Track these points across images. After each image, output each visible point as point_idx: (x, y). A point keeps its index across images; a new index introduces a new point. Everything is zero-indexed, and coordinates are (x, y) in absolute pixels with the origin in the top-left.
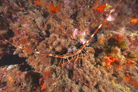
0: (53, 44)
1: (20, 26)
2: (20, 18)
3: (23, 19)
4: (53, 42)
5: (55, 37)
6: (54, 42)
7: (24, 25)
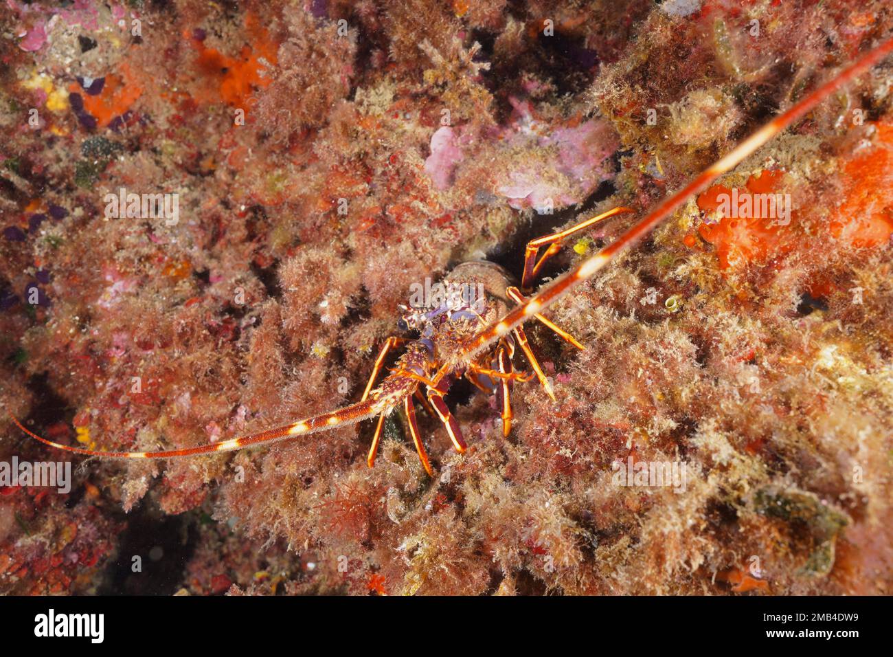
0: (323, 319)
1: (87, 318)
2: (59, 271)
3: (80, 264)
4: (316, 304)
5: (313, 268)
6: (321, 299)
7: (107, 300)
